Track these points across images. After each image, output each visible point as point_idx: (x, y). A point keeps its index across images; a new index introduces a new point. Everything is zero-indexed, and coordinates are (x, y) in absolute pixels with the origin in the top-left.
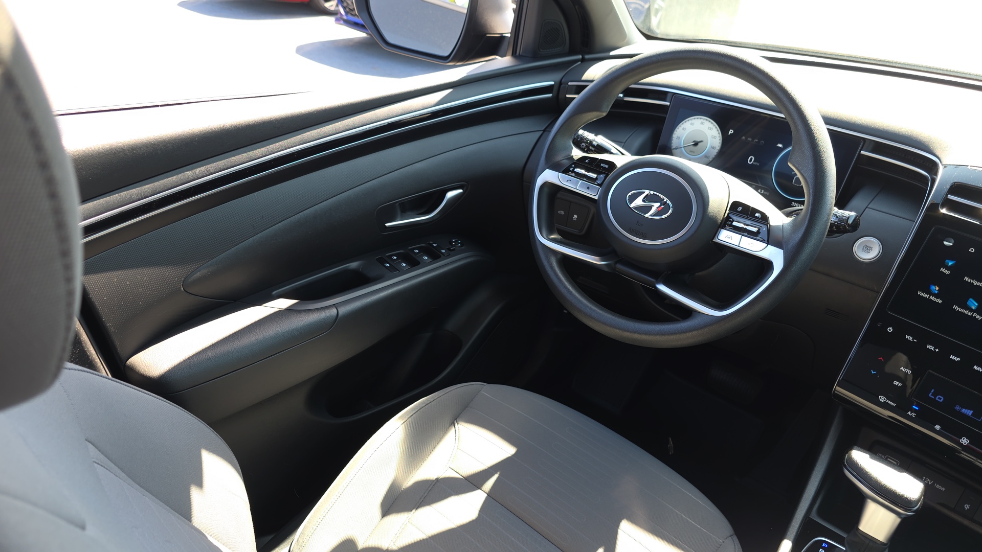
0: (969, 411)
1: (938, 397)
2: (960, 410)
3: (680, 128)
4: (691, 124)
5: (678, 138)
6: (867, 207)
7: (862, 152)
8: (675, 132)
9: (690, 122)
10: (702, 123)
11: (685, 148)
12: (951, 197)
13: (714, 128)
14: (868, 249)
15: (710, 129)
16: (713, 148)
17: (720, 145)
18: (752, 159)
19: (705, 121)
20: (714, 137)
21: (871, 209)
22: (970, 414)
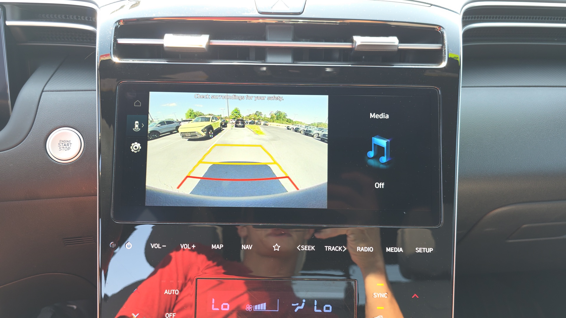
0: (262, 305)
1: (222, 306)
2: (253, 309)
6: (43, 91)
7: (8, 23)
12: (121, 41)
14: (66, 145)
21: (48, 91)
22: (265, 308)
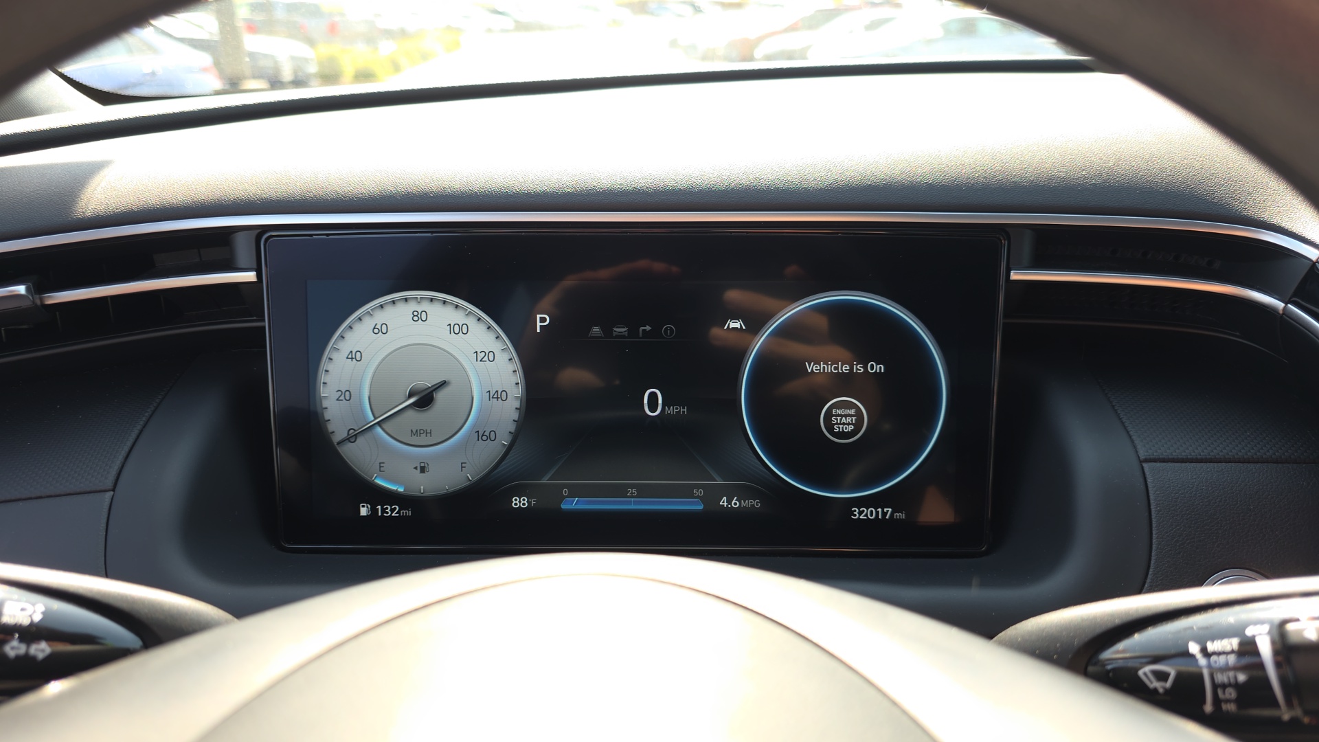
3: (335, 356)
4: (377, 330)
5: (346, 395)
7: (1015, 276)
8: (323, 378)
9: (368, 323)
10: (417, 316)
11: (385, 426)
13: (471, 322)
15: (461, 329)
16: (498, 396)
17: (519, 378)
18: (653, 397)
19: (425, 306)
20: (487, 357)
